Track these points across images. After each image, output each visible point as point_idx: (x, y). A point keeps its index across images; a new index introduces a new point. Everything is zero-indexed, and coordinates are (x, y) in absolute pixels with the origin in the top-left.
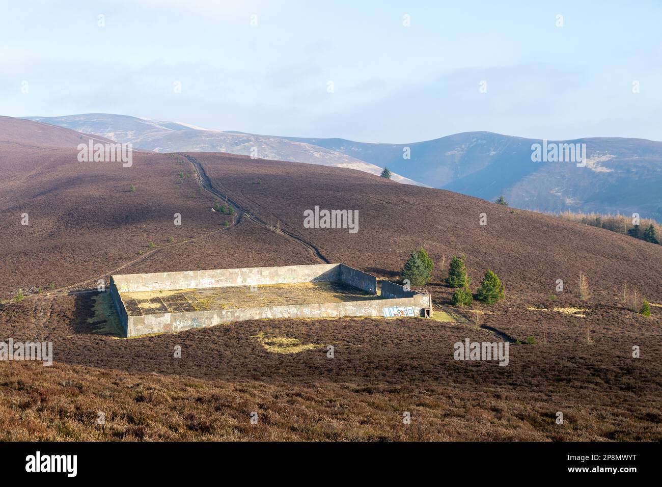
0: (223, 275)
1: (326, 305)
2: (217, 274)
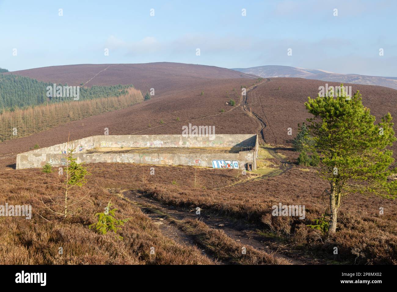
0: (169, 139)
1: (164, 155)
2: (165, 138)
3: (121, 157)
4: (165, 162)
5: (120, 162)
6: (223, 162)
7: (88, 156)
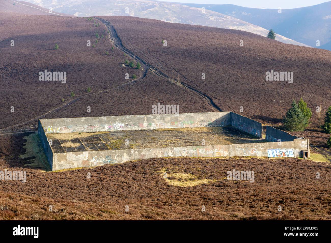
0: (131, 120)
1: (219, 146)
2: (127, 119)
3: (173, 151)
4: (219, 154)
5: (172, 156)
6: (278, 151)
7: (136, 152)
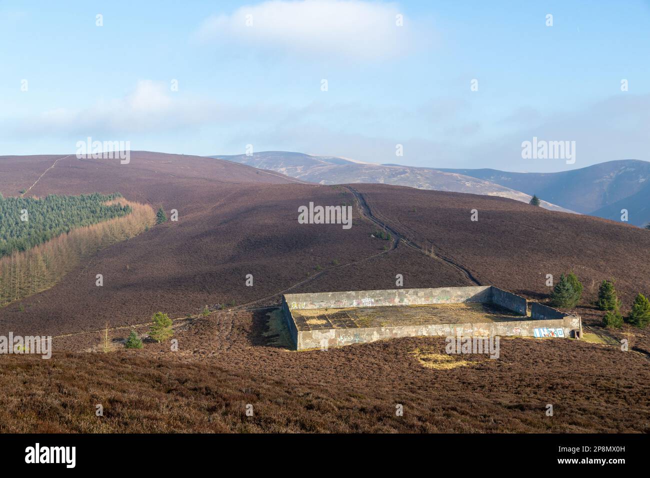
0: (382, 295)
1: (478, 324)
2: (377, 294)
3: (427, 330)
4: (479, 333)
5: (427, 335)
6: (545, 330)
7: (388, 330)
